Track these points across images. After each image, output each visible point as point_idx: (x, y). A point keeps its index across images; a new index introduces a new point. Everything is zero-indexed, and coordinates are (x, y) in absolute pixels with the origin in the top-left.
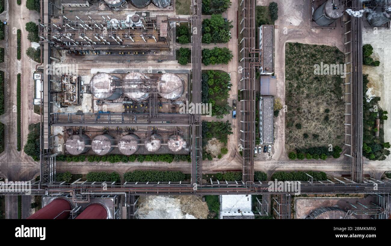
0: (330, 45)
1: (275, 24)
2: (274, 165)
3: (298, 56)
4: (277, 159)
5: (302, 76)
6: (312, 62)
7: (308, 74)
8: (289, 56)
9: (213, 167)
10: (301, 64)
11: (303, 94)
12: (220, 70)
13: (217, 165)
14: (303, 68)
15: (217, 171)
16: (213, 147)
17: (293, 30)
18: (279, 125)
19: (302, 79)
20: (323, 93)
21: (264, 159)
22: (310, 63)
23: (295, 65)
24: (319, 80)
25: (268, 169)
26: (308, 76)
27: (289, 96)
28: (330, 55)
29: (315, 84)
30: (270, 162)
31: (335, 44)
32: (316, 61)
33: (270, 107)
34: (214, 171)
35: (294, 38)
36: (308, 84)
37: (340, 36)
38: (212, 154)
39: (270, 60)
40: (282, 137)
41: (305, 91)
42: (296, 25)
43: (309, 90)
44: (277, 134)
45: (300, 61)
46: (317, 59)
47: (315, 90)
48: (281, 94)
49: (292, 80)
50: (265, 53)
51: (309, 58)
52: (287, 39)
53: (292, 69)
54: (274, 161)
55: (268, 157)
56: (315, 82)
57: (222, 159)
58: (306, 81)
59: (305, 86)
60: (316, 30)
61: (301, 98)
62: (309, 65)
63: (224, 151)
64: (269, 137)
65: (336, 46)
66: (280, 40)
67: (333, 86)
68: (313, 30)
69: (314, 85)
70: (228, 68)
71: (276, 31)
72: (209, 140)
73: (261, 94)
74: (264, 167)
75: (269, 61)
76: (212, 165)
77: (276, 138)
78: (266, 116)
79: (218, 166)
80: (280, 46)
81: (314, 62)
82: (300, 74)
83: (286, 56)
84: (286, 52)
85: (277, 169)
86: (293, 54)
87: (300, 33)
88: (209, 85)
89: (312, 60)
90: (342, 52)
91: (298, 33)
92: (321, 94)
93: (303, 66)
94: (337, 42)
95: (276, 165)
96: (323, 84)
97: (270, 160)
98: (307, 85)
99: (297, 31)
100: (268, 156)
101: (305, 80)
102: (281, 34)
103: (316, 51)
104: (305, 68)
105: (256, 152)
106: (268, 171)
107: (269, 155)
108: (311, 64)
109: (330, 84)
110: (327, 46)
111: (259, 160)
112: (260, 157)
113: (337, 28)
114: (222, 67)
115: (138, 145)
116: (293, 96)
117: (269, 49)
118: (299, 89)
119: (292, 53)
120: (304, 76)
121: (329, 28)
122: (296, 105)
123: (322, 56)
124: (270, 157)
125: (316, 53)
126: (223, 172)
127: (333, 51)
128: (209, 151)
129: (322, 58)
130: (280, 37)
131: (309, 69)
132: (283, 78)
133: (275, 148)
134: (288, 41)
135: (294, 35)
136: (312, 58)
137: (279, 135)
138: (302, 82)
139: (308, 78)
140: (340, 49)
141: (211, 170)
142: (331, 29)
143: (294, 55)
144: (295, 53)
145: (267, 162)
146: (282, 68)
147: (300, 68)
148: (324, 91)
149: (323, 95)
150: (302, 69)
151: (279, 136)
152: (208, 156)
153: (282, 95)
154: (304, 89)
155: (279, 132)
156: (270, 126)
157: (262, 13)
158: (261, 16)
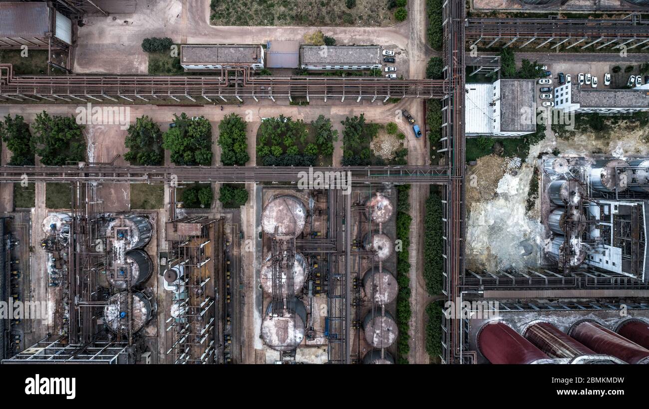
1: (179, 42)
2: (416, 46)
4: (405, 40)
8: (232, 20)
9: (418, 147)
12: (257, 136)
13: (416, 141)
15: (425, 142)
16: (385, 146)
17: (188, 13)
18: (348, 36)
21: (406, 62)
23: (248, 9)
25: (423, 56)
27: (300, 20)
30: (410, 52)
34: (425, 146)
35: (203, 11)
38: (397, 149)
39: (239, 51)
40: (368, 32)
42: (181, 7)
44: (364, 41)
48: (298, 34)
49: (273, 15)
50: (228, 61)
52: (205, 22)
53: (255, 14)
54: (410, 45)
55: (403, 55)
57: (405, 132)
63: (392, 128)
64: (369, 54)
66: (205, 35)
70: (253, 122)
71: (191, 40)
72: (374, 155)
73: (297, 67)
74: (419, 63)
75: (241, 53)
76: (416, 149)
77: (372, 41)
78: (334, 58)
80: (217, 34)
83: (234, 24)
84: (227, 24)
85: (423, 41)
88: (281, 154)
91: (194, 4)
95: (416, 42)
97: (407, 52)
99: (191, 5)
100: (400, 56)
102: (196, 33)
105: (394, 76)
106: (426, 56)
107: (399, 53)
111: (408, 71)
112: (403, 68)
114: (252, 131)
115: (382, 272)
116: (301, 12)
117: (221, 53)
119: (229, 14)
122: (316, 8)
124: (402, 52)
126: (426, 131)
128: (391, 154)
130: (200, 34)
132: (269, 29)
133: (387, 44)
134: (208, 22)
135: (198, 10)
137: (365, 37)
141: (424, 150)
143: (231, 10)
144: (228, 10)
145: (411, 57)
146: (254, 31)
151: (367, 37)
152: (401, 155)
153: (299, 32)
155: (361, 37)
156: (350, 52)
157: (161, 64)
158: (166, 66)
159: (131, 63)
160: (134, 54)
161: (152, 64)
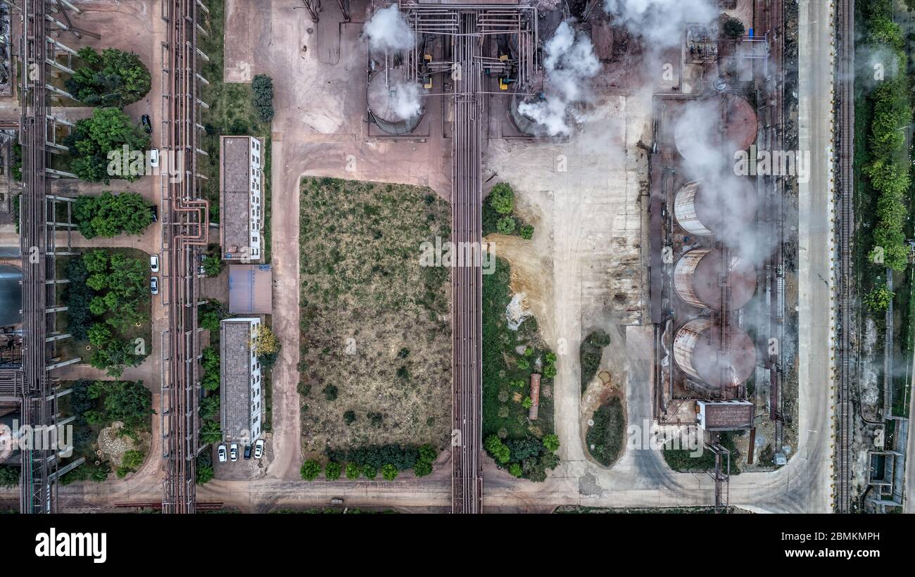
0: (414, 182)
1: (274, 130)
2: (272, 490)
3: (332, 213)
4: (281, 474)
5: (343, 263)
6: (369, 228)
7: (359, 258)
8: (308, 211)
9: (116, 495)
10: (339, 232)
11: (345, 309)
12: (132, 249)
13: (126, 491)
14: (347, 243)
15: (125, 506)
16: (113, 445)
17: (319, 144)
18: (286, 387)
19: (344, 271)
20: (397, 305)
21: (248, 475)
22: (362, 229)
23: (326, 235)
24: (386, 274)
25: (256, 501)
26: (357, 262)
27: (309, 313)
28: (414, 209)
29: (378, 282)
30: (263, 482)
31: (426, 181)
32: (378, 224)
33: (242, 348)
34: (119, 506)
35: (321, 165)
36: (360, 282)
37: (440, 161)
38: (113, 463)
39: (243, 225)
40: (293, 418)
41: (352, 302)
42: (327, 132)
43: (359, 300)
44: (278, 410)
45: (336, 225)
46: (382, 219)
47: (378, 299)
48: (288, 310)
49: (317, 272)
50: (228, 209)
51: (362, 217)
52: (306, 169)
53: (317, 246)
54: (274, 481)
55: (257, 471)
56: (377, 278)
57: (140, 475)
58: (353, 277)
59: (350, 288)
60: (378, 146)
61: (341, 319)
62: (362, 233)
63: (139, 457)
64: (241, 423)
65: (430, 185)
66: (286, 170)
67: (423, 288)
68: (372, 145)
69: (373, 287)
70: (152, 242)
71: (277, 148)
72: (104, 427)
73: (230, 312)
74: (247, 495)
75: (239, 229)
76: (113, 491)
77: (278, 423)
78: (233, 370)
79: (128, 494)
80: (288, 187)
81: (373, 227)
82: (338, 257)
83: (302, 213)
84: (303, 202)
85: (280, 502)
86: (318, 207)
87: (339, 152)
88: (91, 289)
89: (368, 222)
90: (445, 202)
91: (332, 152)
92: (393, 309)
93: (346, 238)
94: (431, 176)
95: (279, 492)
96: (397, 283)
97: (263, 477)
98: (355, 286)
99: (330, 148)
100: (256, 467)
101: (349, 273)
102: (288, 156)
103: (378, 199)
104: (351, 242)
105: (222, 459)
106: (258, 506)
107: (260, 465)
108: (365, 231)
109: (417, 284)
110: (408, 186)
111: (233, 478)
112: (238, 470)
113: (432, 140)
114: (139, 241)
116: (321, 315)
117: (239, 198)
118: (336, 297)
119: (317, 204)
120: (349, 262)
121: (414, 141)
122: (327, 338)
123: (394, 211)
124: (263, 469)
125: (380, 204)
126: (142, 508)
127: (422, 199)
128: (105, 454)
129: (395, 216)
130: (287, 162)
131: (360, 245)
132: (295, 267)
133: (274, 446)
134: (306, 173)
135: (324, 157)
136: (369, 218)
137: (285, 413)
138: (343, 279)
139: (358, 267)
140: (441, 194)
141: (112, 503)
142: (419, 141)
143: (323, 208)
144: (324, 204)
145: (255, 483)
146: (293, 243)
147: (338, 242)
148: (400, 301)
149: (398, 310)
150: (343, 245)
151: (284, 417)
152: (100, 468)
153: (291, 312)
154: (349, 295)
155: (284, 406)
156: (242, 395)
157: (241, 102)
158: (237, 110)
159: (243, 57)
160: (256, 61)
161: (240, 89)
